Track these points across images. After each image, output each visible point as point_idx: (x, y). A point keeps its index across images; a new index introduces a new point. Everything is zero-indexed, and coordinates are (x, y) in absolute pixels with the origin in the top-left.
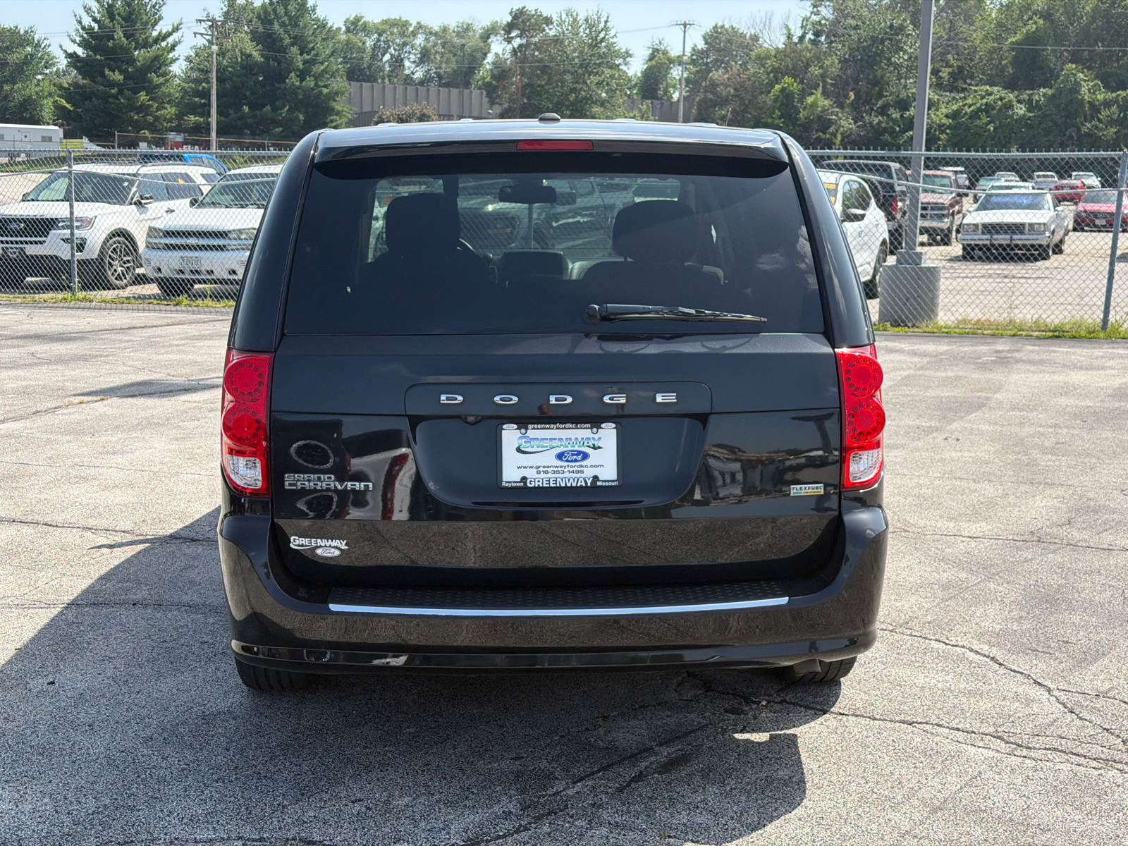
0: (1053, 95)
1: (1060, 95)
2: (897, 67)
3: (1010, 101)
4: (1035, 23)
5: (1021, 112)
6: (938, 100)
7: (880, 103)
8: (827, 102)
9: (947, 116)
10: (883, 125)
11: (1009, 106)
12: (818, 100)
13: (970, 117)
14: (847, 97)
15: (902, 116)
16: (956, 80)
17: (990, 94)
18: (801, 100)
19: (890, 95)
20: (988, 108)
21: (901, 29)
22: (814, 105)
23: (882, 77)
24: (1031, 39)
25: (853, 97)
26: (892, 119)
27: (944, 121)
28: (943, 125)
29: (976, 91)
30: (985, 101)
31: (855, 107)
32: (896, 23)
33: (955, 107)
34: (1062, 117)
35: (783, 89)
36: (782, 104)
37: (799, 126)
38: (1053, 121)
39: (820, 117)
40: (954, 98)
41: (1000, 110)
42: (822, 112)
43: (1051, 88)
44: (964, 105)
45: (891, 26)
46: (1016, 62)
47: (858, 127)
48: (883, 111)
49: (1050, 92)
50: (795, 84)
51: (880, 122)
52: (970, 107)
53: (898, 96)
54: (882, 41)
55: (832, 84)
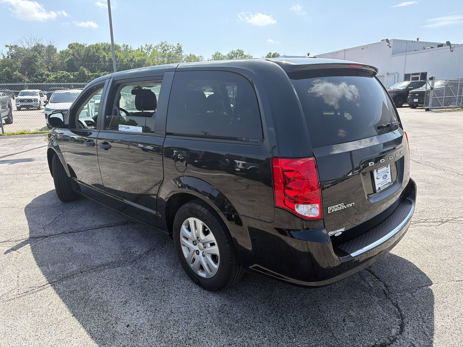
0: (79, 74)
1: (81, 73)
2: (37, 66)
3: (69, 75)
4: (71, 57)
5: (72, 77)
6: (50, 74)
7: (35, 74)
8: (20, 74)
9: (53, 78)
10: (37, 80)
11: (69, 76)
12: (17, 73)
13: (60, 78)
14: (25, 73)
15: (42, 78)
16: (53, 69)
17: (64, 73)
18: (12, 73)
19: (37, 73)
20: (64, 76)
21: (36, 56)
22: (16, 74)
23: (34, 68)
24: (70, 60)
25: (27, 73)
26: (39, 79)
27: (53, 79)
28: (53, 80)
29: (59, 72)
30: (62, 75)
31: (28, 75)
32: (35, 55)
33: (55, 76)
34: (82, 79)
35: (6, 70)
36: (6, 74)
37: (13, 80)
38: (80, 79)
39: (18, 78)
40: (54, 74)
41: (67, 77)
42: (19, 76)
43: (78, 72)
44: (58, 75)
45: (33, 55)
46: (67, 66)
47: (30, 80)
48: (36, 76)
49: (78, 73)
50: (10, 69)
51: (36, 79)
52: (59, 76)
53: (39, 73)
54: (32, 59)
55: (20, 69)
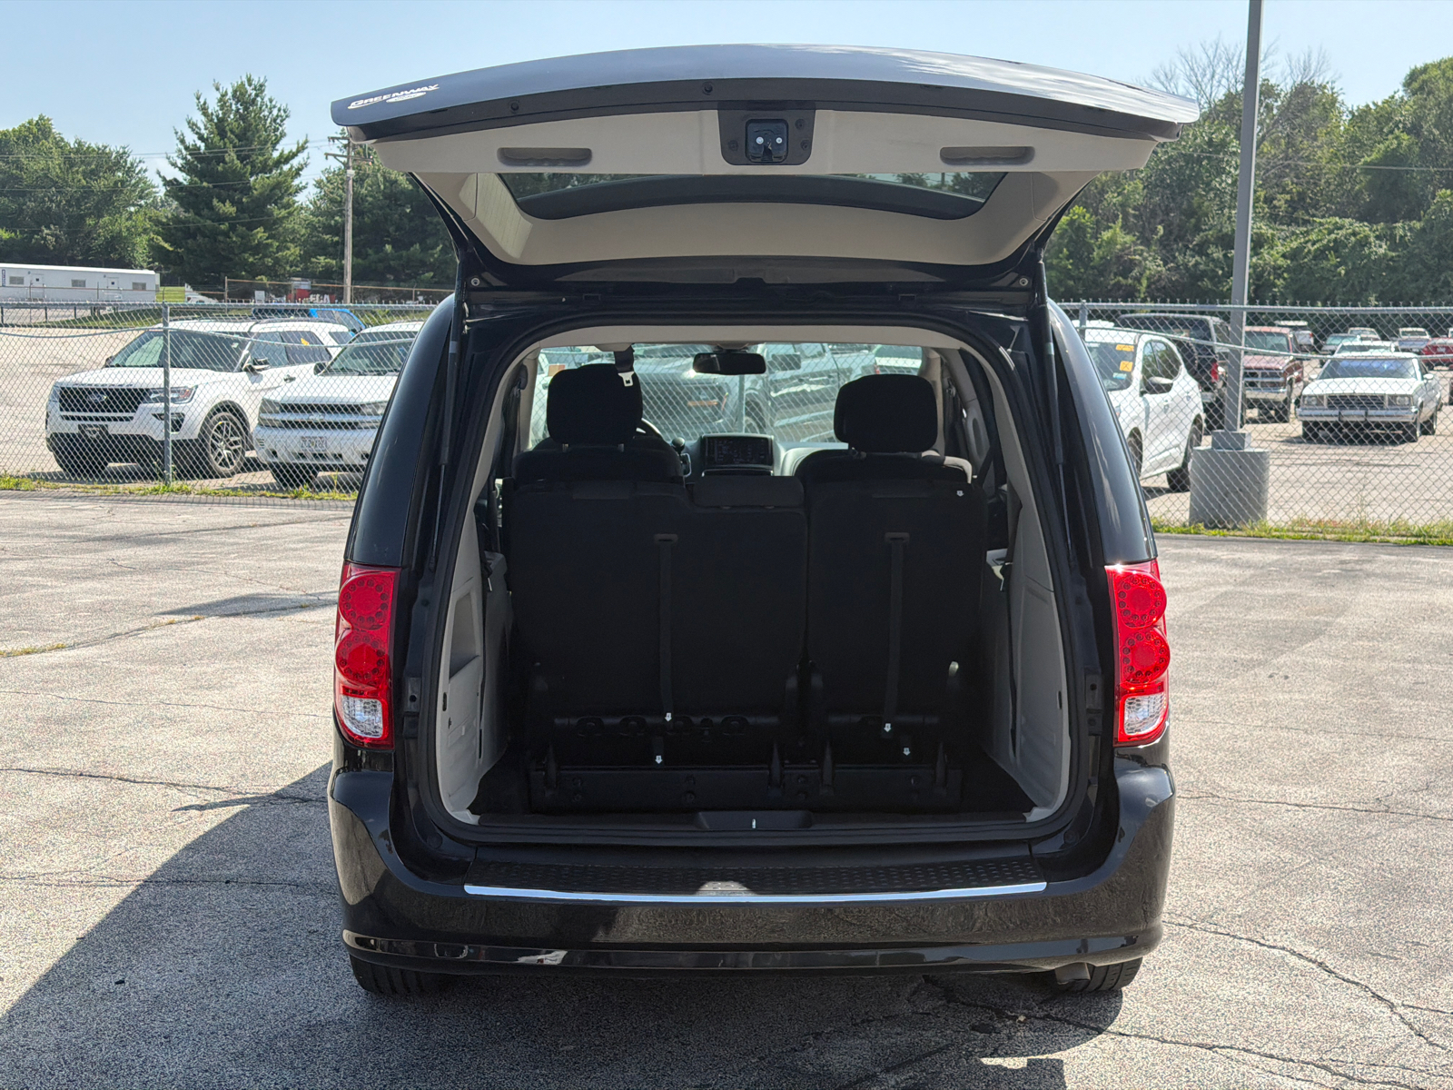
0: (1423, 230)
1: (1432, 228)
2: (1220, 194)
3: (1367, 237)
4: (1397, 138)
5: (1382, 251)
6: (1273, 235)
7: (1197, 239)
8: (1128, 238)
9: (1284, 256)
10: (1202, 267)
11: (1364, 243)
12: (1118, 236)
13: (1315, 258)
14: (1154, 231)
15: (1225, 255)
16: (1295, 210)
17: (1340, 228)
18: (1096, 236)
19: (1210, 229)
20: (1337, 246)
21: (1223, 144)
22: (1112, 242)
23: (1200, 207)
24: (1392, 157)
25: (1162, 232)
26: (1213, 260)
27: (1281, 262)
28: (1280, 267)
29: (1321, 224)
30: (1333, 236)
31: (1165, 243)
32: (1217, 138)
33: (1294, 245)
34: (1434, 257)
35: (1071, 222)
36: (1071, 240)
37: (1093, 268)
38: (1423, 262)
39: (1119, 258)
40: (1293, 233)
41: (1353, 247)
42: (1122, 250)
43: (1419, 220)
44: (1306, 242)
45: (1210, 143)
46: (1371, 186)
47: (1169, 270)
48: (1201, 250)
49: (1418, 225)
50: (1088, 215)
51: (1197, 264)
52: (1313, 244)
53: (1221, 231)
54: (1199, 160)
55: (1134, 216)
